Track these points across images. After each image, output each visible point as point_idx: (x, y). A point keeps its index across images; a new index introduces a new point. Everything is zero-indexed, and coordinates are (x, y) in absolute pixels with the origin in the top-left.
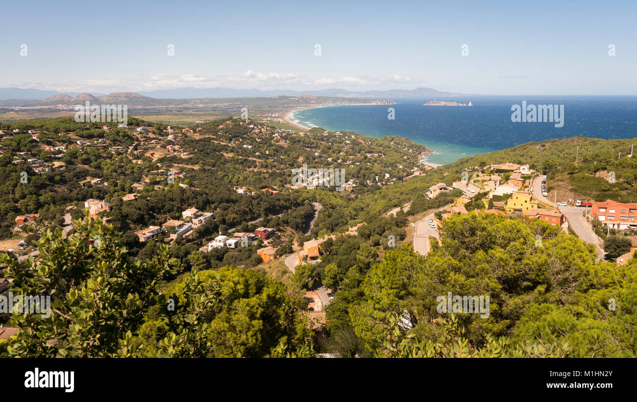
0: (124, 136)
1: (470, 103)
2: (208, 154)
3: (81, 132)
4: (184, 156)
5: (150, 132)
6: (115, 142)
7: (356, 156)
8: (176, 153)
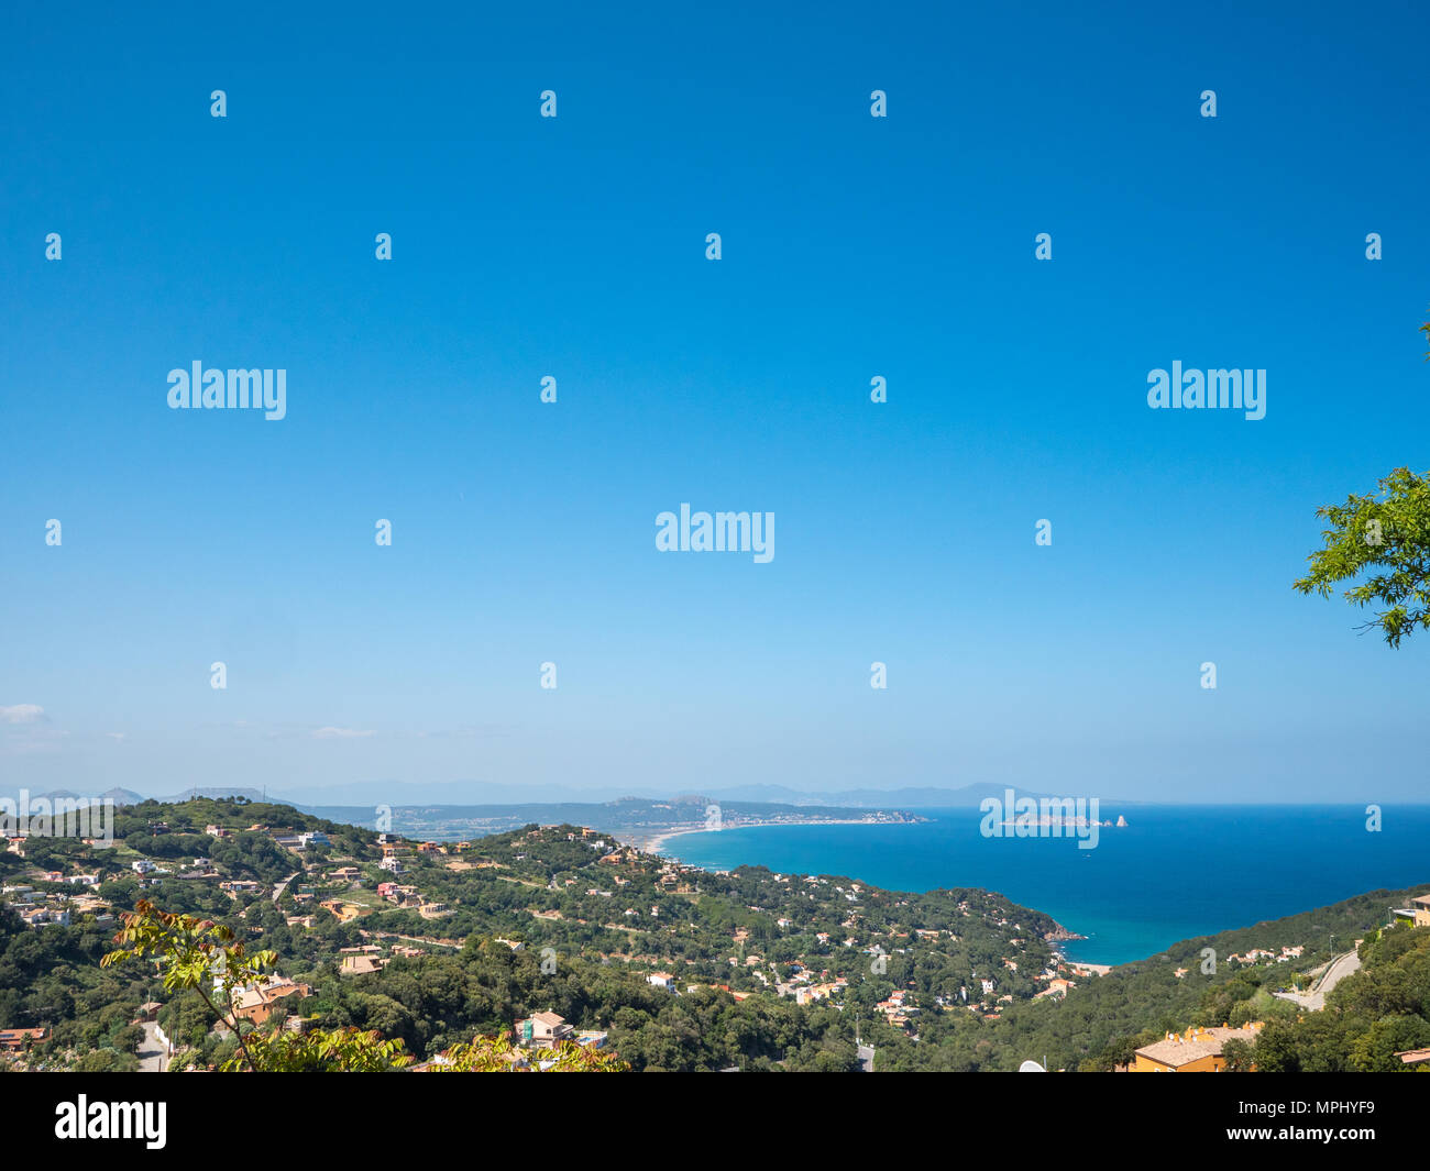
0: (263, 854)
1: (1121, 818)
2: (489, 912)
3: (146, 839)
4: (428, 912)
5: (334, 847)
6: (237, 869)
7: (885, 933)
8: (404, 906)
